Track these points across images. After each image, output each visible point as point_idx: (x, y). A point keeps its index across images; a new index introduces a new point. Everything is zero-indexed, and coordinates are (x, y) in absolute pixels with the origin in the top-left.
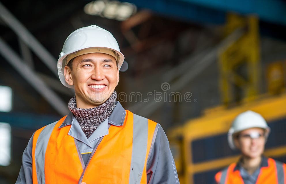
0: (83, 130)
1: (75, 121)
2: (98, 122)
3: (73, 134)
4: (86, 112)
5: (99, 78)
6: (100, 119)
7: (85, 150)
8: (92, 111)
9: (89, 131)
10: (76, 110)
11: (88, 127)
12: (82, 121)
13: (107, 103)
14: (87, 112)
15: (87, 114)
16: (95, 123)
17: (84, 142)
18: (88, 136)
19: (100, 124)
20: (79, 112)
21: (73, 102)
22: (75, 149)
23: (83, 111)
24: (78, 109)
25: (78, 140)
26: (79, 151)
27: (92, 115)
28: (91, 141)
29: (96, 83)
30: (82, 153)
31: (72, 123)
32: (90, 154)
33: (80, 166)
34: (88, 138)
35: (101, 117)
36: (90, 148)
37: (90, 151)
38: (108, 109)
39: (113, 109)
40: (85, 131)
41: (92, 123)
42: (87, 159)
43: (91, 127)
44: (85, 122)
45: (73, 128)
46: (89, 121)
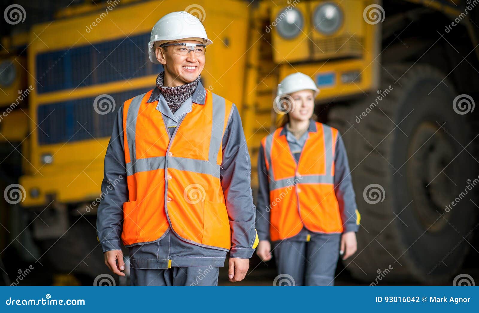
0: (169, 106)
1: (162, 97)
2: (182, 99)
3: (161, 109)
4: (172, 90)
5: (194, 60)
6: (183, 96)
7: (170, 124)
8: (178, 89)
9: (174, 106)
10: (164, 89)
11: (173, 103)
12: (167, 96)
13: (192, 84)
14: (174, 90)
15: (173, 92)
16: (179, 99)
17: (170, 117)
18: (174, 111)
19: (184, 101)
20: (166, 90)
21: (160, 79)
22: (163, 123)
23: (170, 89)
24: (165, 88)
25: (165, 115)
26: (166, 125)
27: (177, 93)
28: (176, 117)
29: (191, 64)
30: (169, 127)
31: (160, 99)
32: (175, 128)
33: (167, 138)
34: (173, 114)
35: (184, 95)
36: (175, 123)
37: (175, 125)
38: (191, 88)
39: (195, 88)
40: (171, 107)
41: (177, 99)
42: (172, 131)
43: (176, 103)
44: (170, 98)
45: (160, 104)
46: (174, 97)
